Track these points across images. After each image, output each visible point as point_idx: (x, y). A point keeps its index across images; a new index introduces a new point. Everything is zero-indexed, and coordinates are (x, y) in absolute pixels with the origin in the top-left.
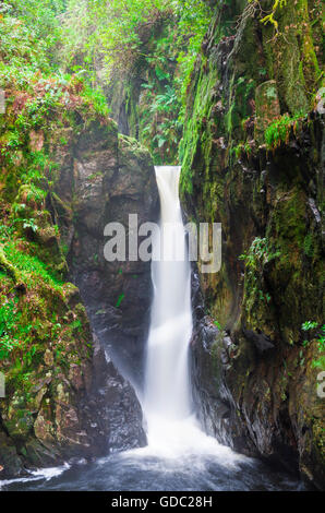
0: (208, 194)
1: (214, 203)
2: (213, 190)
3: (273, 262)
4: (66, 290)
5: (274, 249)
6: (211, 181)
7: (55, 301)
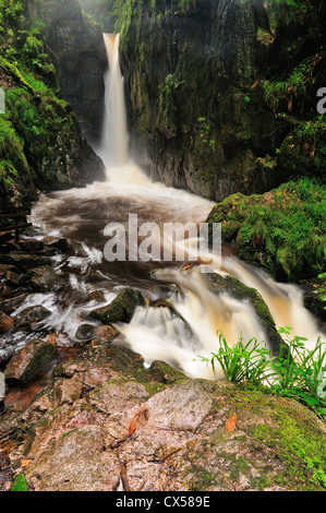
0: (138, 51)
1: (142, 57)
2: (141, 48)
3: (180, 86)
4: (63, 104)
5: (181, 79)
6: (140, 42)
7: (58, 108)
